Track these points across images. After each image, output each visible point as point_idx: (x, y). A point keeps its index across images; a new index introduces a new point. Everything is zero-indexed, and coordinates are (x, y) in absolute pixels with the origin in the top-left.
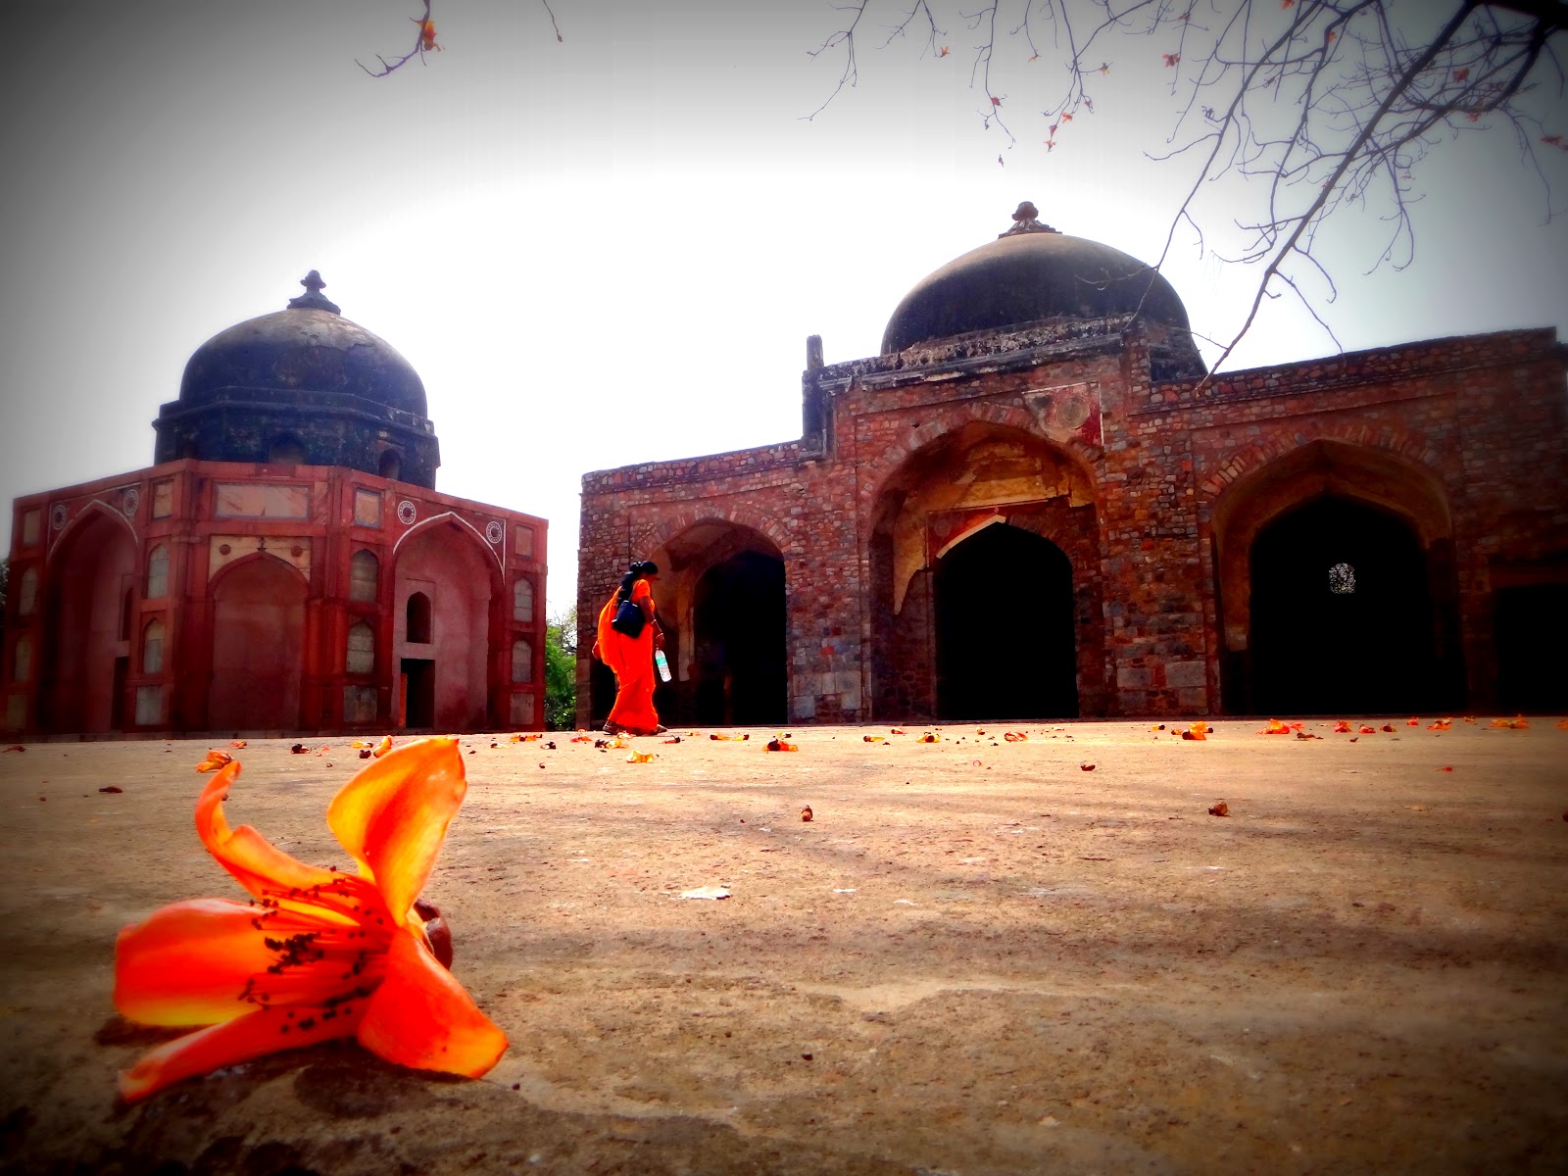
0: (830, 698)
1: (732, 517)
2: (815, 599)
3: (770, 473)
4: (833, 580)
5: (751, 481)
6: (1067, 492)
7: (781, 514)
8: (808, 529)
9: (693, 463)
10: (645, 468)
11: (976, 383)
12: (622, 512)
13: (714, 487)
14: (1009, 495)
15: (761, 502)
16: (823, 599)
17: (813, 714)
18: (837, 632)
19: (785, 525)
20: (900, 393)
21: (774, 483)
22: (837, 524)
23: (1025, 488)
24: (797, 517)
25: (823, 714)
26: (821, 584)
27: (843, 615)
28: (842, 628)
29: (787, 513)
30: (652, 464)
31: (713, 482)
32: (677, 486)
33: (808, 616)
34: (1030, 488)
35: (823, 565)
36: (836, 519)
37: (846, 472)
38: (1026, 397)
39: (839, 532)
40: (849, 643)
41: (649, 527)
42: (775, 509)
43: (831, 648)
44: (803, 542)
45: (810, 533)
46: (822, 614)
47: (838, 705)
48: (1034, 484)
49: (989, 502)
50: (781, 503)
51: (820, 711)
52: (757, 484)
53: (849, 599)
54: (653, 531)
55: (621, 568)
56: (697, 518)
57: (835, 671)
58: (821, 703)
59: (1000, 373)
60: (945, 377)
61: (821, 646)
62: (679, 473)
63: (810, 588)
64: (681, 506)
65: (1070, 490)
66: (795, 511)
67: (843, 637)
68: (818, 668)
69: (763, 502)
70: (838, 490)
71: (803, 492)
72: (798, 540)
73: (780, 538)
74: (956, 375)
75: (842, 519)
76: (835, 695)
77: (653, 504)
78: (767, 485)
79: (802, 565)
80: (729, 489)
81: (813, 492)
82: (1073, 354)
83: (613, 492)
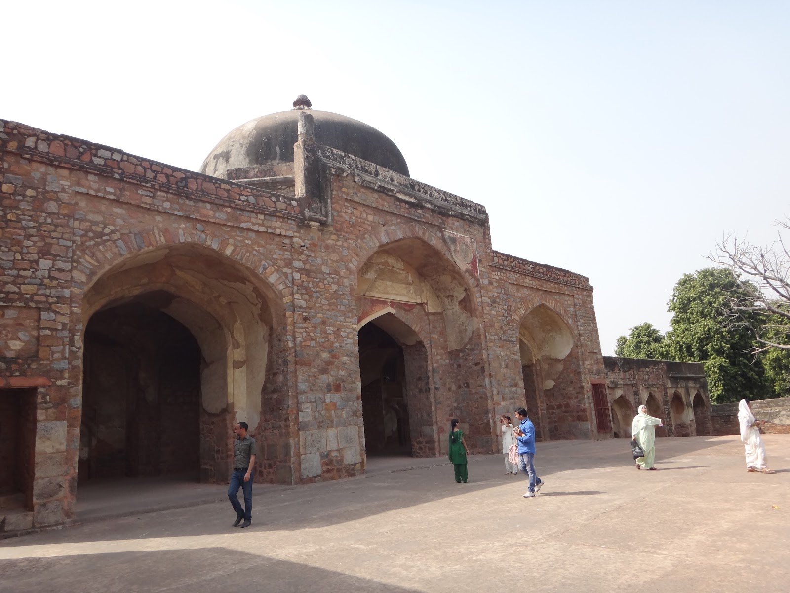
0: (334, 454)
1: (228, 251)
2: (318, 355)
3: (274, 219)
4: (332, 338)
5: (253, 220)
6: (425, 302)
7: (281, 263)
8: (311, 285)
9: (181, 175)
10: (109, 153)
11: (420, 211)
12: (64, 197)
13: (208, 211)
14: (397, 295)
15: (259, 245)
16: (325, 355)
17: (320, 472)
18: (338, 388)
19: (286, 275)
20: (376, 195)
21: (278, 231)
22: (334, 287)
23: (405, 292)
24: (300, 271)
25: (329, 471)
26: (322, 340)
27: (342, 372)
28: (342, 384)
29: (289, 264)
30: (120, 152)
31: (208, 206)
32: (159, 193)
33: (312, 370)
34: (407, 293)
35: (324, 323)
36: (333, 283)
37: (339, 243)
38: (445, 233)
39: (336, 295)
40: (348, 400)
41: (107, 231)
42: (275, 257)
43: (334, 404)
44: (307, 297)
45: (312, 289)
46: (325, 371)
47: (341, 461)
48: (410, 291)
49: (386, 296)
50: (281, 252)
51: (325, 468)
52: (259, 225)
53: (346, 358)
54: (115, 237)
55: (55, 274)
56: (182, 240)
57: (337, 426)
58: (326, 460)
59: (433, 211)
60: (407, 198)
61: (325, 401)
62: (162, 178)
63: (312, 343)
64: (159, 218)
65: (427, 301)
66: (297, 264)
67: (343, 394)
68: (323, 424)
69: (263, 246)
70: (335, 257)
71: (305, 248)
72: (302, 294)
73: (281, 287)
74: (412, 200)
75: (338, 284)
76: (339, 450)
77: (117, 202)
78: (270, 230)
79: (305, 319)
80: (228, 220)
81: (313, 251)
82: (467, 217)
83: (50, 163)
